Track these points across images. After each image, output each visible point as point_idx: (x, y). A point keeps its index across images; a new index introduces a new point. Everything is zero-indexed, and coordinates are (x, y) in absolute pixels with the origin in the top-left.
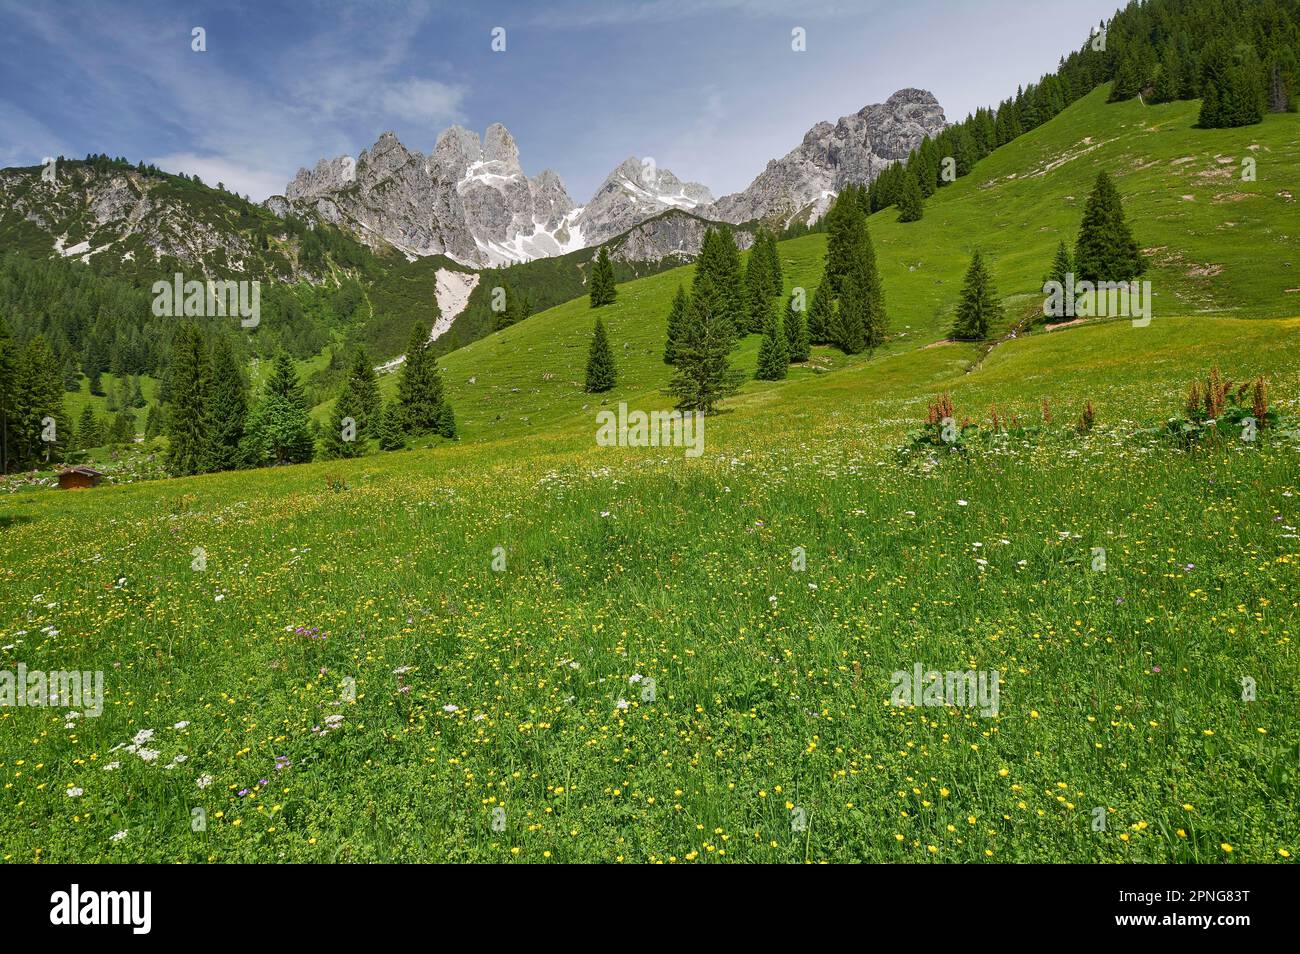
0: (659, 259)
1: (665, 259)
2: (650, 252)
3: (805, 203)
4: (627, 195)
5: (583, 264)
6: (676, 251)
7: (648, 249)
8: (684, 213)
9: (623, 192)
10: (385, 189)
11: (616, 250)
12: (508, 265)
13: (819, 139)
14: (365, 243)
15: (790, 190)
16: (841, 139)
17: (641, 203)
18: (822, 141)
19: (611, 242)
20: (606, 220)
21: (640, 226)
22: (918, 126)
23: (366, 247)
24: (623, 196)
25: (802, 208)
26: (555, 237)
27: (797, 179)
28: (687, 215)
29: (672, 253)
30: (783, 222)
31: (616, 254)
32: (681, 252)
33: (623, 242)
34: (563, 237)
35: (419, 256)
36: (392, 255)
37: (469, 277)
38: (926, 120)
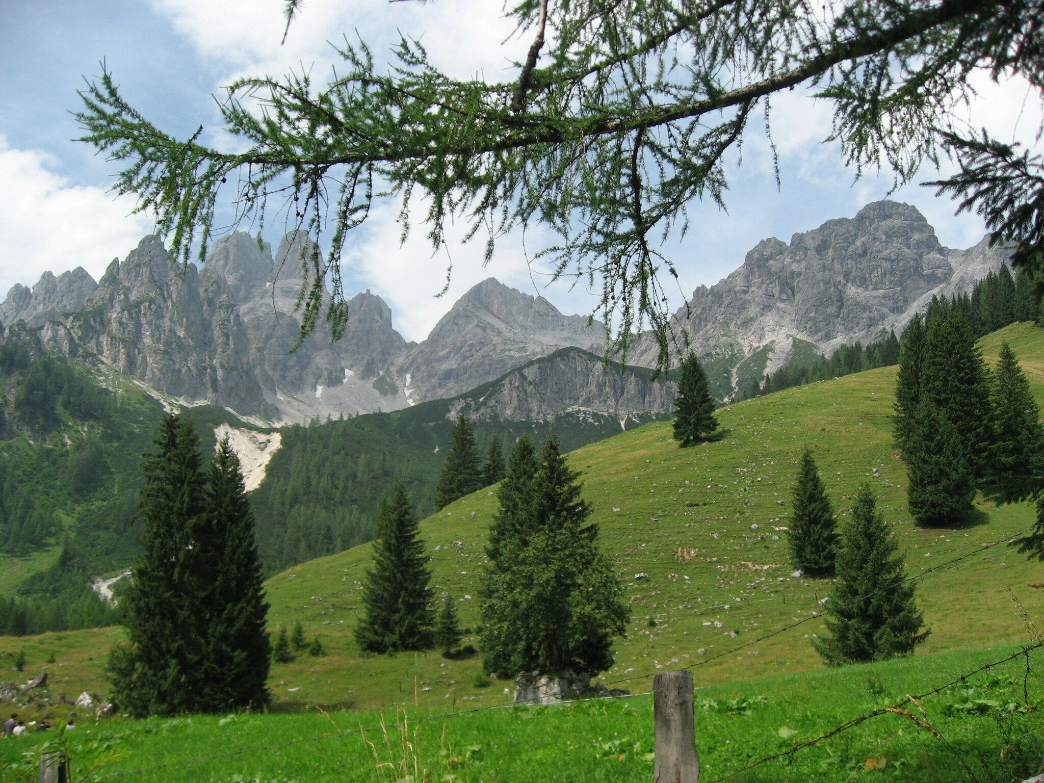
0: (550, 418)
1: (559, 419)
2: (536, 408)
3: (755, 345)
4: (484, 329)
5: (432, 424)
6: (576, 408)
7: (534, 404)
8: (584, 352)
9: (477, 326)
10: (140, 310)
11: (484, 403)
12: (323, 421)
13: (767, 260)
14: (104, 385)
15: (732, 326)
16: (799, 262)
17: (506, 341)
18: (771, 262)
19: (474, 394)
20: (452, 364)
21: (520, 369)
22: (905, 249)
23: (106, 390)
24: (478, 330)
25: (752, 353)
26: (374, 387)
27: (740, 313)
28: (591, 356)
29: (570, 410)
30: (727, 371)
31: (482, 410)
32: (582, 409)
33: (493, 393)
34: (387, 388)
35: (181, 407)
36: (143, 404)
37: (262, 438)
38: (912, 242)
